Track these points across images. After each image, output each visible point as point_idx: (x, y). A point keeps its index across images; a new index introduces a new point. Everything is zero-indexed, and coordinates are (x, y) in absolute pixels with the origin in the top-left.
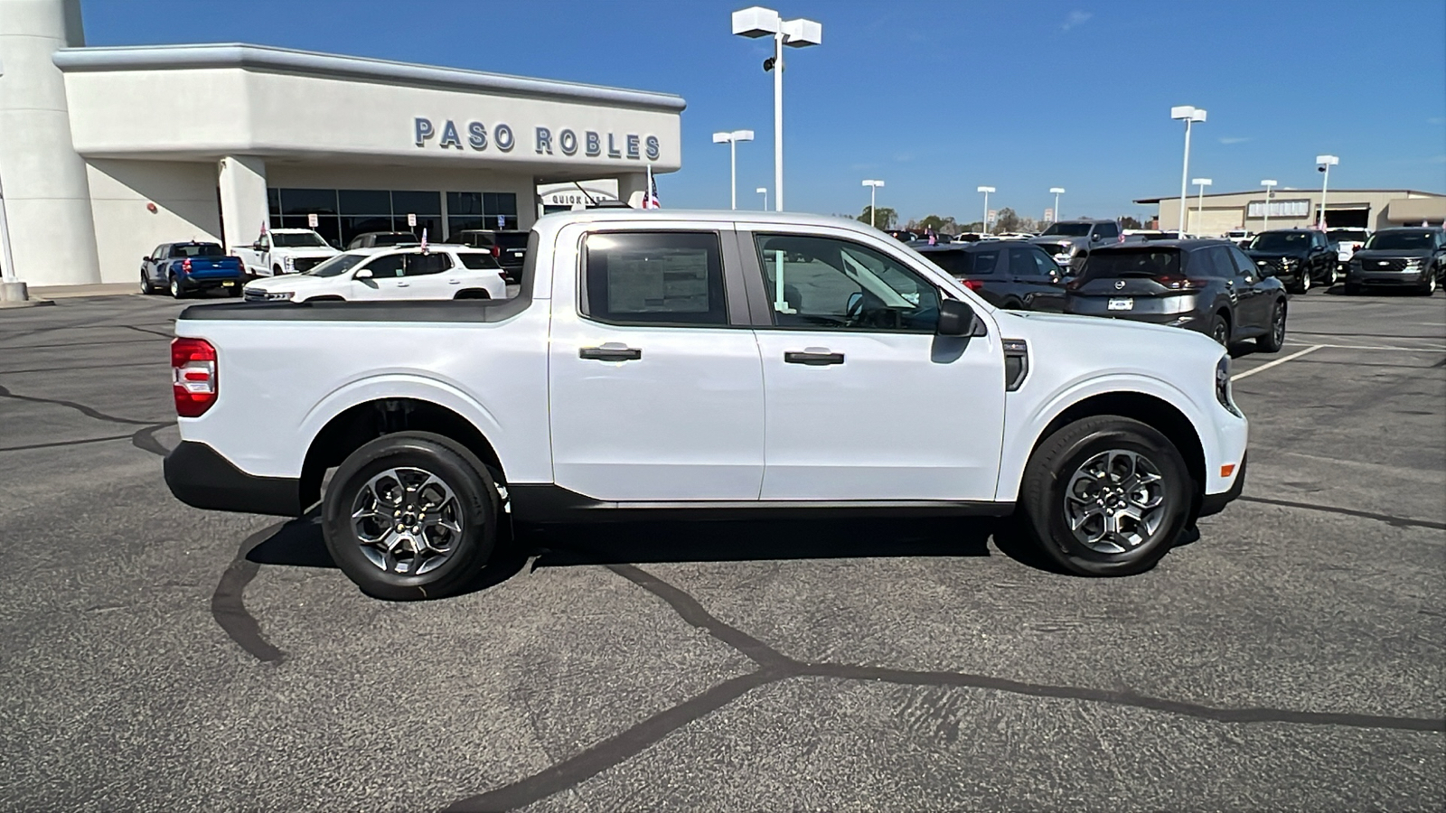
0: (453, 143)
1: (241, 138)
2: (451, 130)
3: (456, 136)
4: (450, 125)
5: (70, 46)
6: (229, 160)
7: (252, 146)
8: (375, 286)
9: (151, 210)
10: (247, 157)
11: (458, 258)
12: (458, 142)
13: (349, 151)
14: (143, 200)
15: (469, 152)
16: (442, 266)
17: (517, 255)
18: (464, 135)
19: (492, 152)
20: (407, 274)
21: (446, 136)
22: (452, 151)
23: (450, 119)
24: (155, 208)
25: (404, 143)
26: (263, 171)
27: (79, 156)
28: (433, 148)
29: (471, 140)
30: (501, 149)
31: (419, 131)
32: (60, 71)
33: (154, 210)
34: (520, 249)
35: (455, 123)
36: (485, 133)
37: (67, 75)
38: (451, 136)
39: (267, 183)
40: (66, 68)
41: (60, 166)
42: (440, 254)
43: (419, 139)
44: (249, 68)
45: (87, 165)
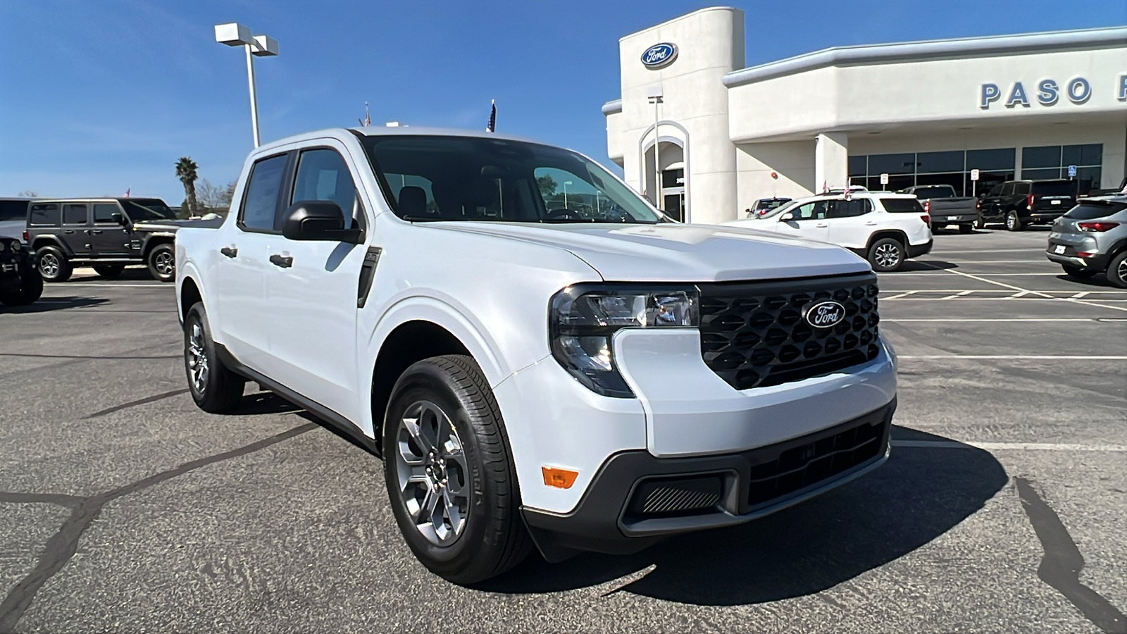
0: (1020, 102)
1: (829, 119)
2: (1018, 91)
3: (1023, 96)
4: (1018, 86)
5: (734, 70)
6: (821, 137)
7: (838, 124)
8: (797, 227)
9: (774, 177)
10: (834, 133)
11: (880, 202)
12: (1025, 101)
13: (917, 120)
14: (768, 170)
15: (1037, 108)
16: (863, 210)
17: (1053, 202)
18: (1033, 93)
19: (1064, 105)
20: (827, 217)
21: (1013, 96)
22: (1019, 109)
23: (1019, 81)
24: (776, 175)
25: (969, 107)
26: (846, 142)
27: (732, 144)
28: (999, 109)
29: (1040, 97)
30: (1074, 102)
31: (984, 95)
32: (726, 88)
33: (775, 177)
34: (1057, 197)
35: (1023, 84)
36: (1057, 89)
37: (731, 90)
38: (1019, 94)
39: (848, 152)
40: (730, 85)
41: (721, 150)
42: (862, 200)
43: (984, 102)
44: (839, 65)
45: (738, 149)
